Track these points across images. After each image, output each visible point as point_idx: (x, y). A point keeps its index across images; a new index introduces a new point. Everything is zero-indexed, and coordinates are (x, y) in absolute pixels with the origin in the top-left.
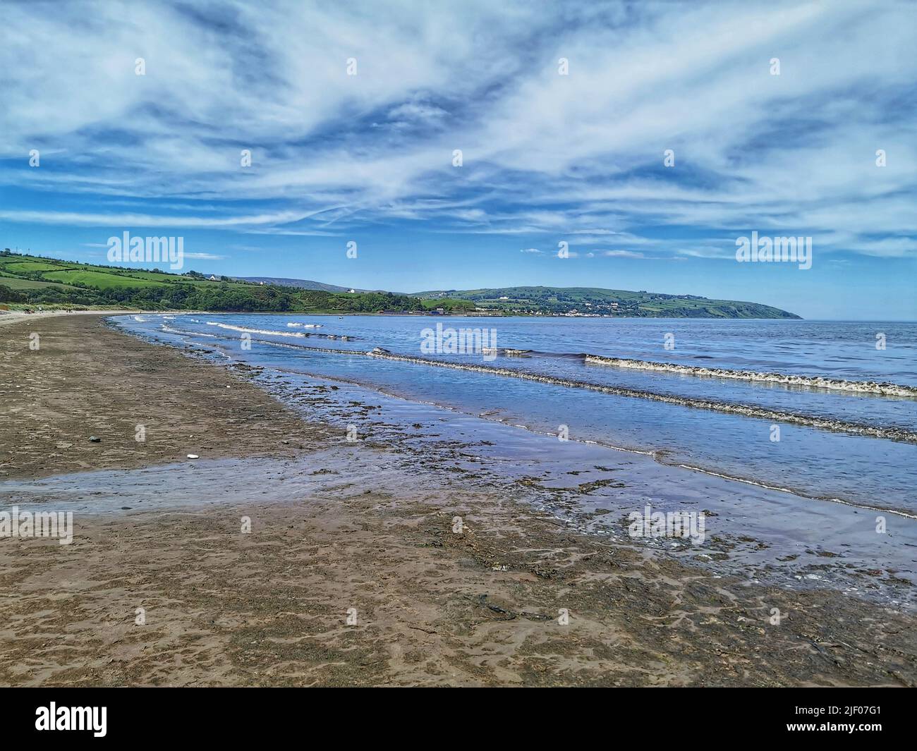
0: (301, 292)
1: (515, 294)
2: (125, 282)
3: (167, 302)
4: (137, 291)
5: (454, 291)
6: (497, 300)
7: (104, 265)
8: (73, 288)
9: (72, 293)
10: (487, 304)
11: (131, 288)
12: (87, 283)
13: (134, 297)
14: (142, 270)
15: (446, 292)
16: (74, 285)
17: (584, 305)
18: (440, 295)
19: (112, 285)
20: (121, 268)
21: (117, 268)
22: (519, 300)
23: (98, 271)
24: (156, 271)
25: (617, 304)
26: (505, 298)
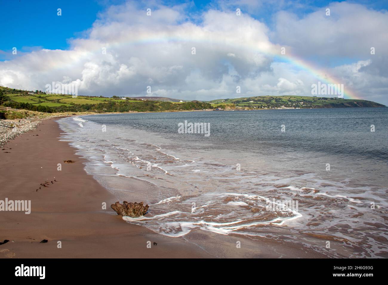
0: (159, 102)
1: (256, 99)
2: (90, 102)
3: (106, 109)
4: (94, 105)
5: (228, 99)
6: (248, 102)
7: (82, 95)
8: (71, 106)
9: (70, 107)
10: (243, 105)
11: (92, 105)
12: (76, 103)
13: (92, 108)
14: (95, 97)
15: (225, 100)
16: (71, 104)
17: (288, 104)
18: (222, 101)
19: (85, 104)
20: (88, 96)
21: (86, 96)
22: (258, 102)
23: (80, 98)
24: (101, 97)
25: (303, 103)
26: (252, 101)
